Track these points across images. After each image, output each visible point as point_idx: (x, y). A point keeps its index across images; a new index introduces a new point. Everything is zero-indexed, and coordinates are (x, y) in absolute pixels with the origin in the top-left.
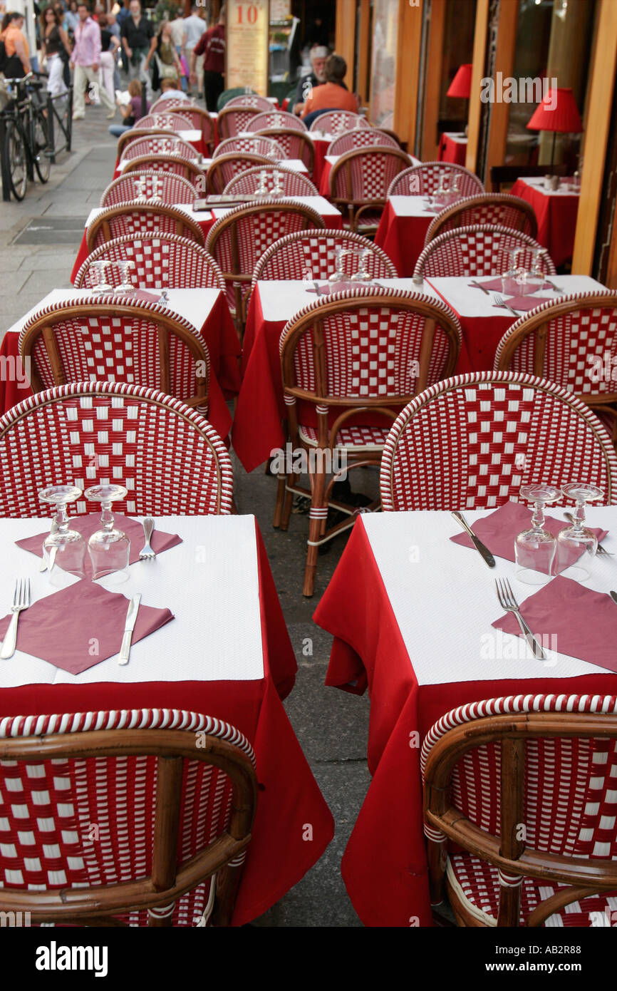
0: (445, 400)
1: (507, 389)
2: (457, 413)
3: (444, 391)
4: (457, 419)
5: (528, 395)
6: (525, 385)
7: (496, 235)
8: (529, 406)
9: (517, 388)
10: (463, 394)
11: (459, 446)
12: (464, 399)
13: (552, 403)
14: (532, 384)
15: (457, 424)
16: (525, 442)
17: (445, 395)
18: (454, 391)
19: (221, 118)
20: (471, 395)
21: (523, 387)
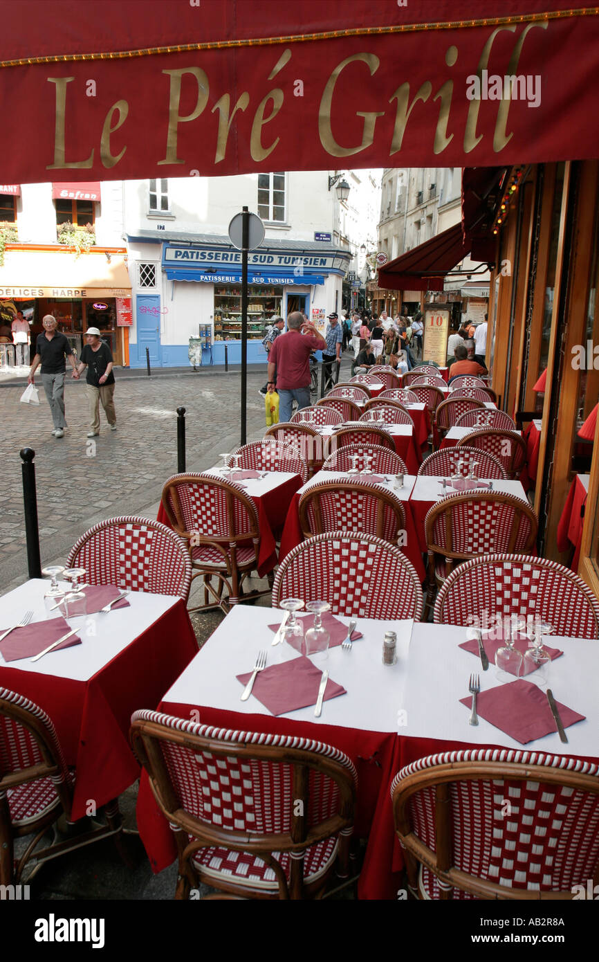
0: (320, 546)
1: (359, 543)
2: (327, 555)
3: (320, 541)
4: (327, 558)
5: (372, 548)
6: (371, 542)
7: (472, 453)
8: (373, 555)
9: (366, 543)
10: (332, 544)
11: (328, 574)
12: (332, 547)
13: (387, 555)
14: (375, 541)
15: (327, 561)
16: (369, 576)
17: (320, 543)
18: (326, 541)
19: (404, 377)
20: (337, 545)
21: (369, 543)
